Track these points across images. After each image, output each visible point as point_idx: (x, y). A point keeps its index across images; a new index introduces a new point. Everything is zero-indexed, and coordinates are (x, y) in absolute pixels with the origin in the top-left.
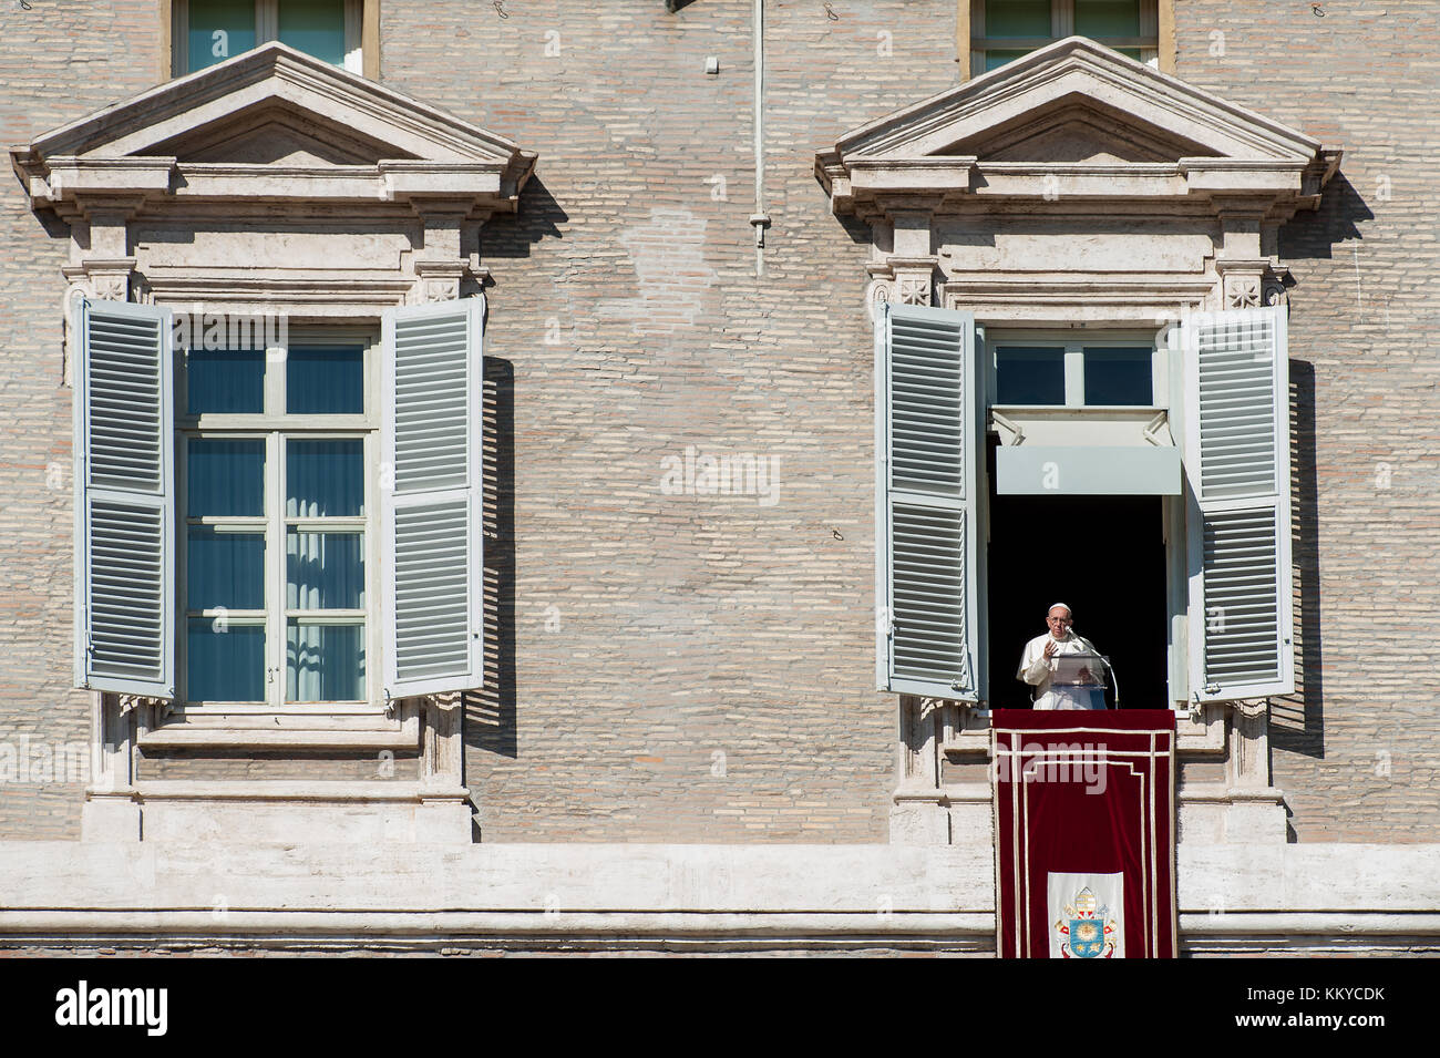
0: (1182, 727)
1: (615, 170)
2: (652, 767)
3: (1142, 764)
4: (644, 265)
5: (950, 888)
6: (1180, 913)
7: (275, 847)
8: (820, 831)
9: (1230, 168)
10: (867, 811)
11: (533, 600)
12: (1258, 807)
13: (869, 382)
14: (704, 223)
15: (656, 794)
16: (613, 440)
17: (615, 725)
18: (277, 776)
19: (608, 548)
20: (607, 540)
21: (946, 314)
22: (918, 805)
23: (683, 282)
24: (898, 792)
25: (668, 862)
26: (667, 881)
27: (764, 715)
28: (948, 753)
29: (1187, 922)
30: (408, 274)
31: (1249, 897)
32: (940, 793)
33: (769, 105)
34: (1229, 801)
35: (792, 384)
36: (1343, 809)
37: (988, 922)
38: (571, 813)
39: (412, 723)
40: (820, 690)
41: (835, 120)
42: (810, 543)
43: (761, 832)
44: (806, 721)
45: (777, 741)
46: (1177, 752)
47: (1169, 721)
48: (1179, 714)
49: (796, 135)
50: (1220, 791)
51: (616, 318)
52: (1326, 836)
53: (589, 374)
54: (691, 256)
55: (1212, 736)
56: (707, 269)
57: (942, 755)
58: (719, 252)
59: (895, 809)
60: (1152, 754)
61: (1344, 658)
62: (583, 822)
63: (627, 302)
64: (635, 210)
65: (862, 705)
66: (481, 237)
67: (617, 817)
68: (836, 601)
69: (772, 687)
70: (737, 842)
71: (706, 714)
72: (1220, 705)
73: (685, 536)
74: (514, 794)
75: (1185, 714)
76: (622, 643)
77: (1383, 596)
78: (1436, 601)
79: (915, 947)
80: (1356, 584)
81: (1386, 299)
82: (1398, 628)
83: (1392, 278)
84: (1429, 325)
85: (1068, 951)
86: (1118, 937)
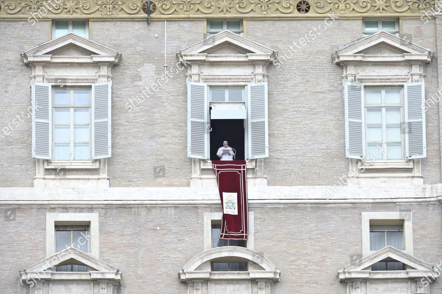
0: (247, 164)
1: (138, 56)
2: (144, 172)
3: (240, 171)
4: (143, 75)
5: (202, 195)
6: (248, 200)
7: (71, 188)
8: (177, 184)
9: (256, 55)
10: (186, 181)
11: (121, 140)
12: (262, 179)
13: (186, 97)
14: (154, 67)
15: (145, 178)
16: (137, 109)
17: (137, 164)
18: (71, 175)
19: (136, 130)
20: (136, 128)
21: (201, 84)
22: (196, 179)
23: (150, 78)
24: (192, 177)
25: (147, 191)
26: (147, 194)
27: (166, 162)
28: (202, 169)
29: (249, 201)
30: (97, 77)
31: (260, 197)
32: (200, 177)
33: (167, 43)
34: (256, 178)
35: (172, 98)
36: (278, 179)
38: (129, 181)
39: (98, 164)
40: (177, 157)
41: (180, 46)
42: (175, 129)
43: (165, 185)
44: (174, 163)
45: (168, 167)
46: (247, 169)
47: (245, 163)
48: (247, 161)
49: (173, 49)
50: (254, 176)
51: (138, 85)
52: (274, 185)
53: (132, 96)
54: (152, 73)
55: (253, 165)
56: (155, 75)
57: (200, 170)
58: (158, 72)
59: (191, 180)
60: (242, 169)
62: (131, 183)
63: (140, 82)
64: (142, 64)
65: (185, 160)
66: (111, 70)
67: (137, 182)
68: (180, 140)
69: (168, 157)
70: (161, 187)
71: (155, 162)
72: (254, 159)
73: (151, 127)
74: (117, 178)
76: (138, 148)
77: (286, 138)
78: (296, 139)
79: (195, 207)
80: (281, 136)
81: (287, 80)
82: (289, 144)
83: (288, 76)
84: (295, 85)
85: (227, 207)
86: (236, 205)
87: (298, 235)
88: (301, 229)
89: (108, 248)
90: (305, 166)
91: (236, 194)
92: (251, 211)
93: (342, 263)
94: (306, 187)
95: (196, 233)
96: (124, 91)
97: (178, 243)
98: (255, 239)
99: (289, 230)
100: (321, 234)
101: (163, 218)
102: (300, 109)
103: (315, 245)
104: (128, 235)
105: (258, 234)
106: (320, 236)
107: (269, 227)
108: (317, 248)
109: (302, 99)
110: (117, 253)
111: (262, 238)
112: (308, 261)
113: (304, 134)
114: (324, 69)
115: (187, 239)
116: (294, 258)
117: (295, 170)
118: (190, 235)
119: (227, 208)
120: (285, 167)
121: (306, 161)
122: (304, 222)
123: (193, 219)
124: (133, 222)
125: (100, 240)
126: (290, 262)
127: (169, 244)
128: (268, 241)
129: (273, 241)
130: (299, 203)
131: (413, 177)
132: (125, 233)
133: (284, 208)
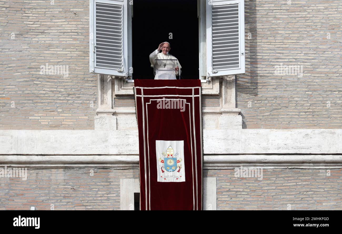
0: (204, 86)
2: (6, 101)
3: (189, 100)
5: (117, 146)
6: (204, 155)
8: (69, 125)
10: (87, 118)
12: (231, 116)
22: (105, 115)
24: (98, 110)
25: (12, 137)
26: (11, 143)
27: (48, 82)
28: (117, 95)
29: (206, 158)
31: (228, 149)
32: (113, 111)
34: (221, 113)
36: (263, 116)
42: (66, 18)
43: (46, 125)
44: (64, 84)
45: (53, 91)
46: (202, 95)
47: (199, 84)
48: (202, 81)
50: (218, 110)
52: (257, 126)
55: (214, 89)
57: (114, 97)
59: (96, 117)
60: (193, 96)
61: (264, 60)
65: (84, 78)
68: (75, 39)
70: (37, 129)
71: (26, 81)
72: (217, 78)
73: (19, 15)
75: (205, 81)
77: (279, 38)
78: (298, 39)
79: (104, 168)
80: (269, 33)
82: (284, 49)
85: (164, 169)
86: (182, 164)
90: (315, 91)
91: (181, 143)
92: (211, 176)
94: (317, 131)
101: (41, 188)
113: (314, 30)
117: (296, 99)
119: (163, 172)
120: (277, 93)
121: (317, 81)
122: (312, 198)
123: (99, 191)
130: (303, 162)
133: (274, 171)
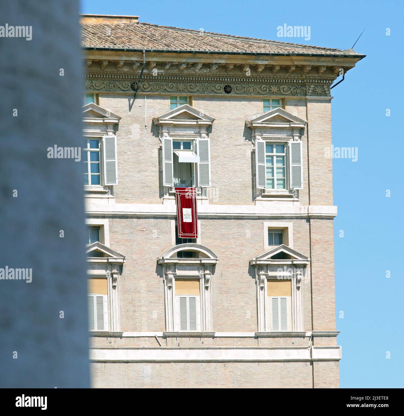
1: (129, 119)
2: (135, 194)
4: (133, 131)
5: (171, 210)
9: (203, 121)
10: (160, 200)
14: (139, 126)
15: (136, 197)
16: (129, 153)
17: (131, 189)
19: (129, 167)
20: (129, 165)
22: (167, 199)
23: (137, 133)
24: (164, 198)
25: (138, 206)
26: (137, 208)
27: (148, 188)
29: (198, 214)
30: (105, 132)
32: (169, 198)
33: (147, 111)
34: (202, 199)
35: (151, 146)
37: (176, 214)
38: (126, 200)
41: (154, 113)
42: (153, 166)
43: (148, 202)
45: (149, 191)
49: (150, 115)
51: (130, 137)
54: (138, 130)
56: (140, 131)
57: (169, 193)
58: (141, 129)
60: (194, 194)
62: (127, 201)
63: (131, 135)
64: (132, 124)
66: (114, 128)
67: (131, 200)
69: (149, 184)
70: (145, 204)
71: (141, 187)
72: (201, 188)
73: (138, 165)
74: (119, 197)
76: (131, 179)
78: (225, 175)
79: (166, 217)
81: (219, 137)
82: (220, 178)
83: (219, 134)
84: (224, 140)
86: (191, 216)
87: (227, 235)
88: (228, 232)
89: (115, 242)
90: (230, 192)
92: (199, 220)
93: (252, 254)
94: (231, 206)
95: (166, 233)
96: (121, 141)
97: (156, 240)
98: (201, 238)
99: (221, 233)
100: (240, 235)
101: (147, 223)
102: (227, 156)
103: (236, 242)
104: (126, 234)
105: (203, 235)
106: (239, 237)
107: (210, 230)
108: (237, 244)
109: (228, 149)
110: (120, 245)
111: (206, 237)
112: (233, 252)
113: (229, 172)
114: (240, 130)
115: (161, 237)
116: (224, 250)
118: (163, 234)
121: (230, 189)
122: (230, 227)
123: (164, 224)
124: (129, 226)
125: (110, 236)
126: (222, 252)
127: (151, 240)
128: (209, 239)
129: (212, 239)
130: (227, 216)
131: (293, 201)
132: (124, 233)
